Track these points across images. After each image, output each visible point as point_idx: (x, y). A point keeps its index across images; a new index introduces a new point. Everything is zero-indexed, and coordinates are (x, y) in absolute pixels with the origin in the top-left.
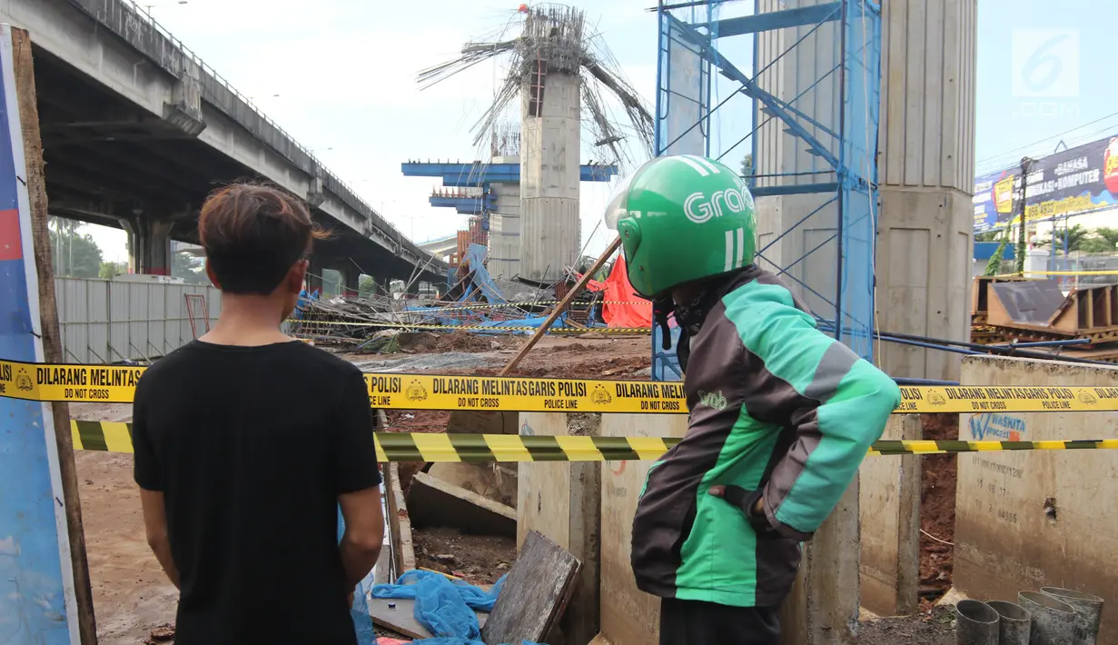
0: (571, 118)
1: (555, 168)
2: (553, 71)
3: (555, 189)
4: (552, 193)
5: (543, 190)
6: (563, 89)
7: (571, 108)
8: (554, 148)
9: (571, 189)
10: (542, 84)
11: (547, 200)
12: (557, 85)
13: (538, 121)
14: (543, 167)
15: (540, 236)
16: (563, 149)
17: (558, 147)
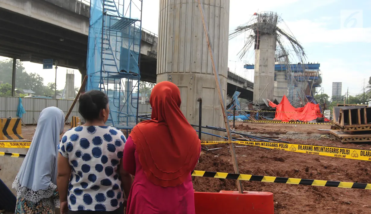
0: (270, 49)
1: (264, 66)
2: (263, 34)
3: (264, 73)
4: (263, 74)
5: (260, 74)
6: (268, 40)
7: (271, 46)
8: (264, 59)
9: (270, 73)
10: (259, 38)
11: (261, 77)
12: (265, 38)
13: (259, 51)
14: (260, 66)
15: (258, 89)
16: (267, 60)
17: (265, 59)
